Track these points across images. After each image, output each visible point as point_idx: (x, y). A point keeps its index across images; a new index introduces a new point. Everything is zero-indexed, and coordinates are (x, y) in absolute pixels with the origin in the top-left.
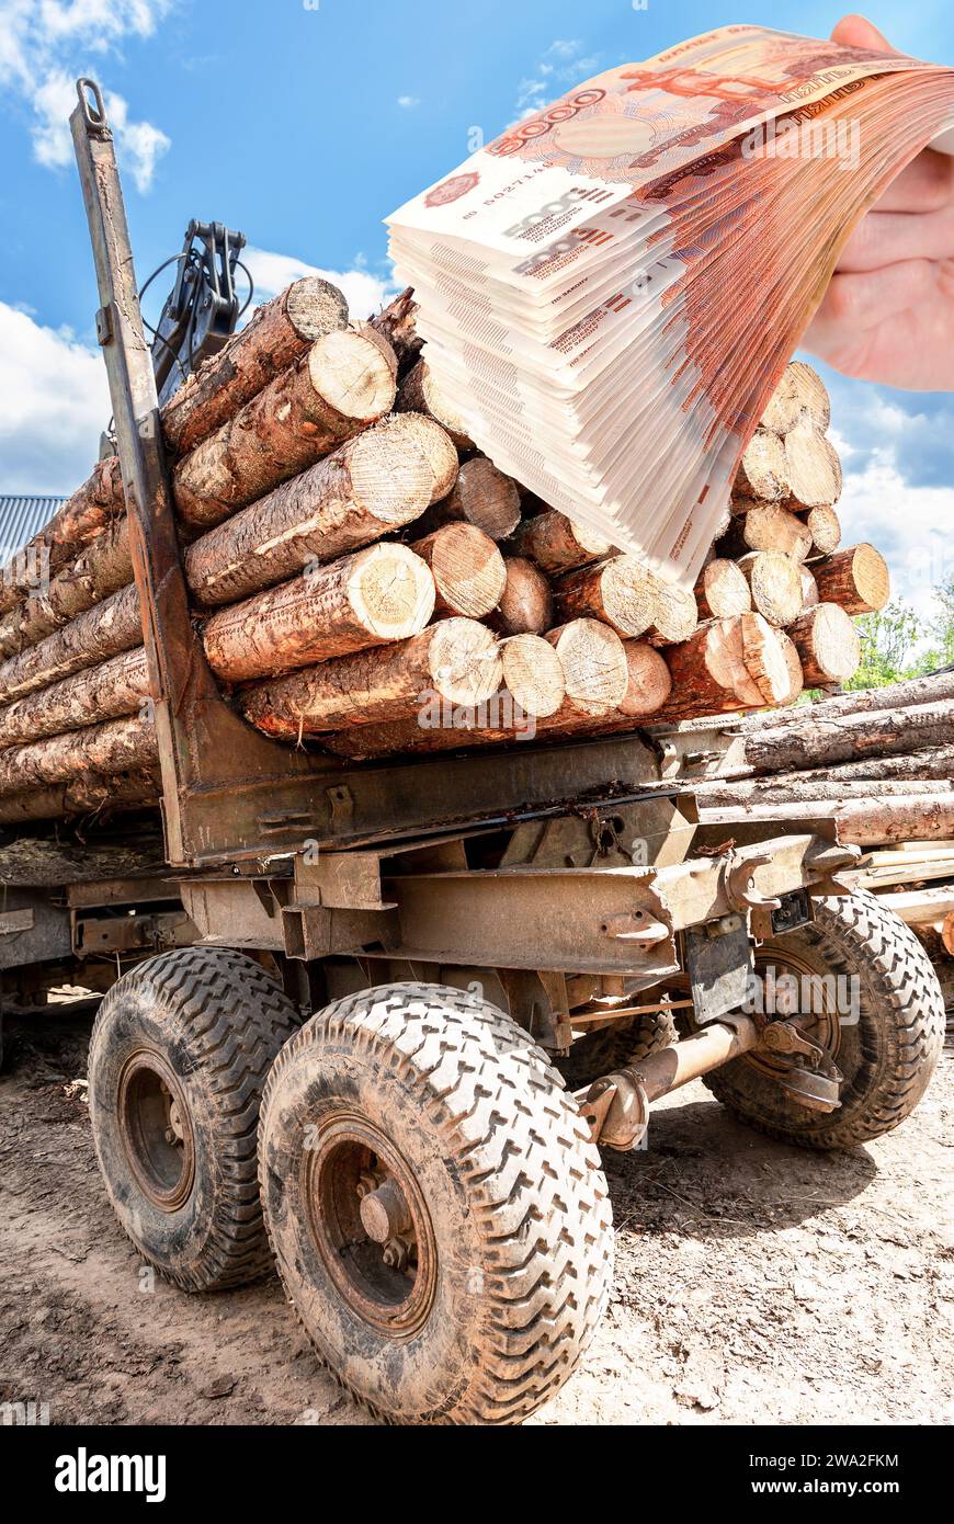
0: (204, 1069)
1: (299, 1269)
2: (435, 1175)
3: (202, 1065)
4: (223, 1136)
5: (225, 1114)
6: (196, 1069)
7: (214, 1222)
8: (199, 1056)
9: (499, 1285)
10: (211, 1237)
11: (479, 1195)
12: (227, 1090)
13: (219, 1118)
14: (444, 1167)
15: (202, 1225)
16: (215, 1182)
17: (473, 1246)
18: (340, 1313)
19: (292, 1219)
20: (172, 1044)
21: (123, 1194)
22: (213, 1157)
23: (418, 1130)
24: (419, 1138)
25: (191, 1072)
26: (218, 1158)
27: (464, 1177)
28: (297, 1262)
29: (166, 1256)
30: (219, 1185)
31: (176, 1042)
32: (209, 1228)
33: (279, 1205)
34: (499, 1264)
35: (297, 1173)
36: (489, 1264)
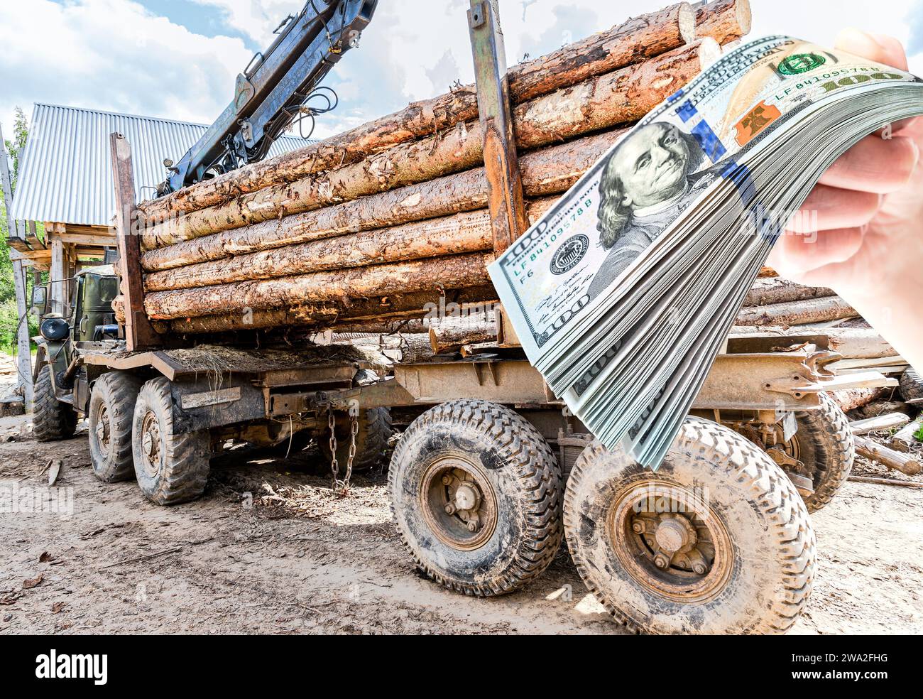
0: (511, 464)
1: (608, 570)
2: (742, 510)
3: (510, 462)
4: (527, 502)
5: (528, 490)
6: (506, 464)
7: (518, 552)
8: (507, 457)
9: (788, 566)
10: (514, 561)
11: (774, 519)
12: (528, 476)
13: (523, 491)
14: (749, 506)
15: (508, 554)
16: (521, 529)
17: (771, 546)
18: (642, 592)
19: (601, 543)
20: (485, 451)
21: (427, 544)
22: (520, 514)
23: (728, 486)
24: (728, 491)
25: (503, 466)
26: (524, 515)
27: (763, 510)
28: (606, 567)
29: (472, 576)
30: (524, 530)
31: (488, 450)
32: (513, 556)
33: (592, 535)
34: (788, 554)
35: (605, 517)
36: (782, 555)
